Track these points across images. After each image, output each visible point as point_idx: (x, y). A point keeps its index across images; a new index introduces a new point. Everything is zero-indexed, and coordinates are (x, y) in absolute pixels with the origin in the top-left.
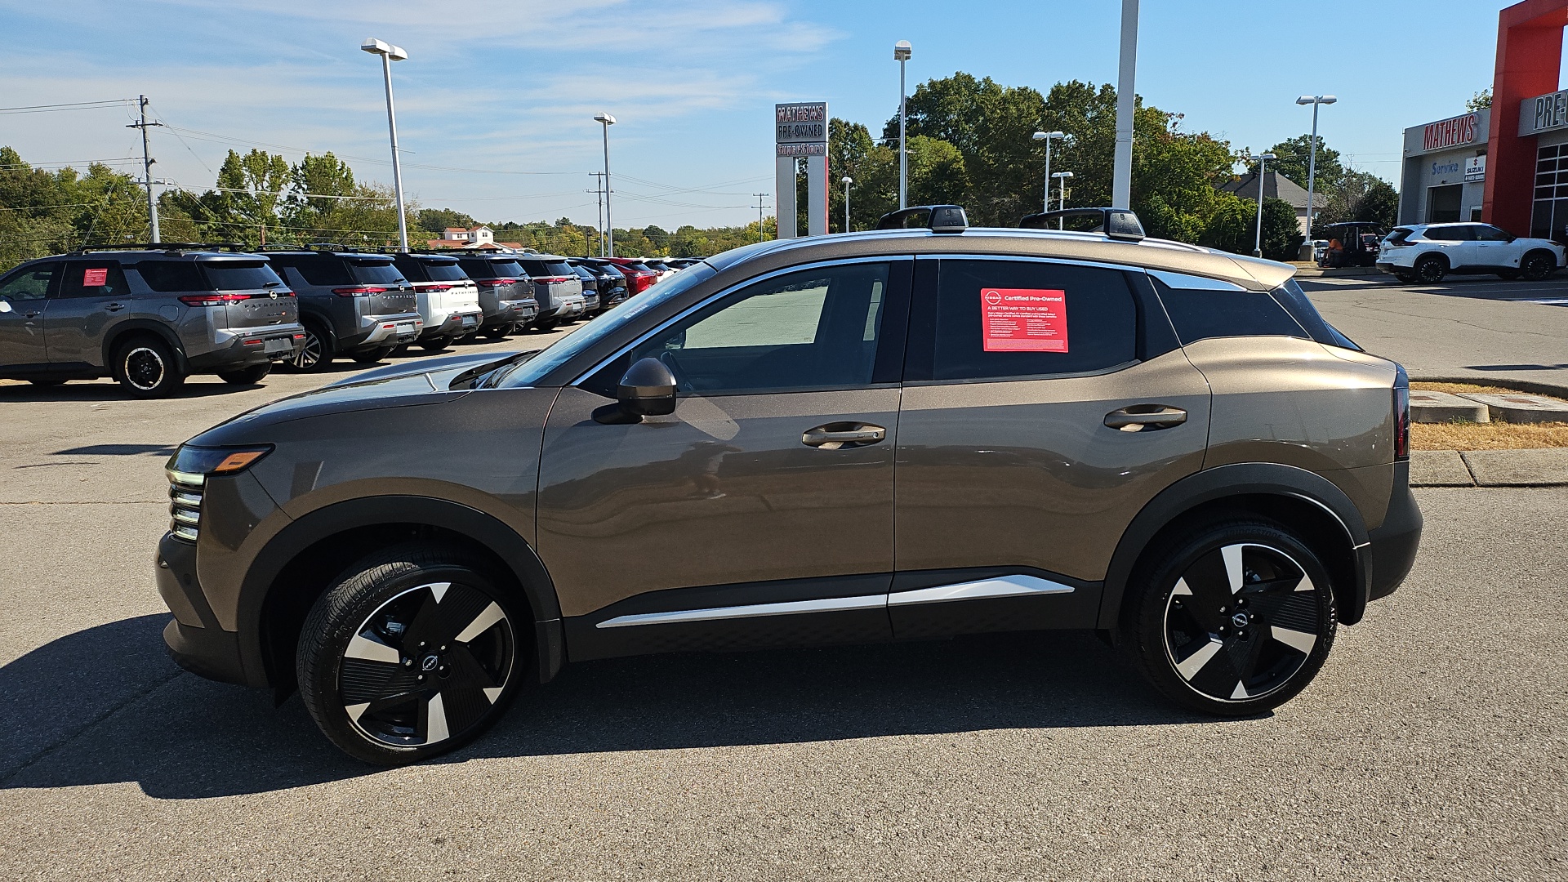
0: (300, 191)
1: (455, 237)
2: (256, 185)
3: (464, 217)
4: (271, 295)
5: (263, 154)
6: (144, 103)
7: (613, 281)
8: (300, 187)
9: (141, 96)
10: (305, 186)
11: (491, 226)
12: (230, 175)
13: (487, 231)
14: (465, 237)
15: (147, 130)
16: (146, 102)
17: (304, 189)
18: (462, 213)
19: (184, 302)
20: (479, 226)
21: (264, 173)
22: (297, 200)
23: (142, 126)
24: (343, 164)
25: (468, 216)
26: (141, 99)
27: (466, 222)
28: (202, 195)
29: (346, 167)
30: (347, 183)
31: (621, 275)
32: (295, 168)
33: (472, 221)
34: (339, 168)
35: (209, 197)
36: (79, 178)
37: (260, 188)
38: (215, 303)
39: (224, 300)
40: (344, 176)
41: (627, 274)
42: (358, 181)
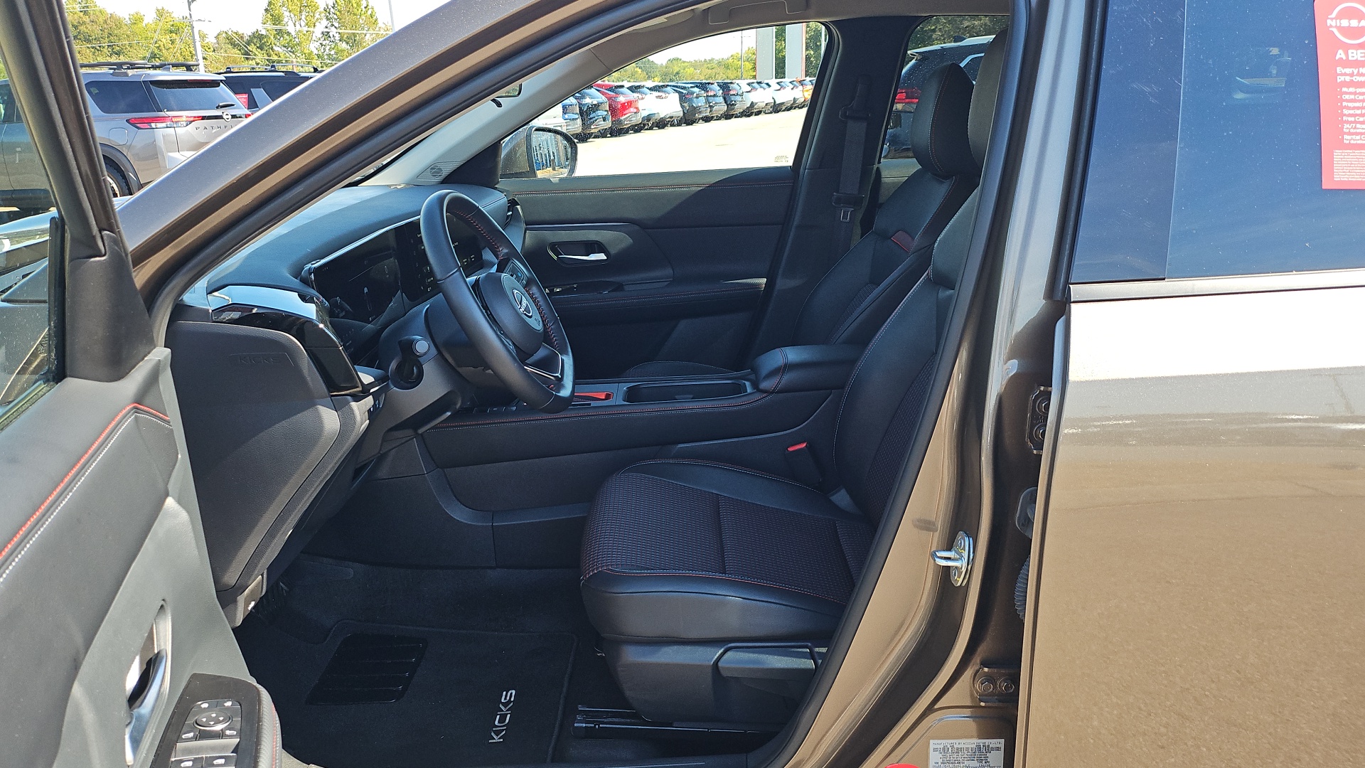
0: (333, 28)
2: (294, 24)
4: (225, 117)
7: (595, 105)
8: (332, 25)
10: (336, 24)
12: (272, 15)
19: (133, 125)
21: (301, 12)
22: (330, 36)
28: (250, 34)
29: (370, 6)
30: (372, 19)
31: (602, 98)
32: (327, 7)
34: (364, 6)
35: (255, 36)
37: (298, 26)
38: (164, 125)
39: (174, 123)
40: (369, 13)
41: (609, 99)
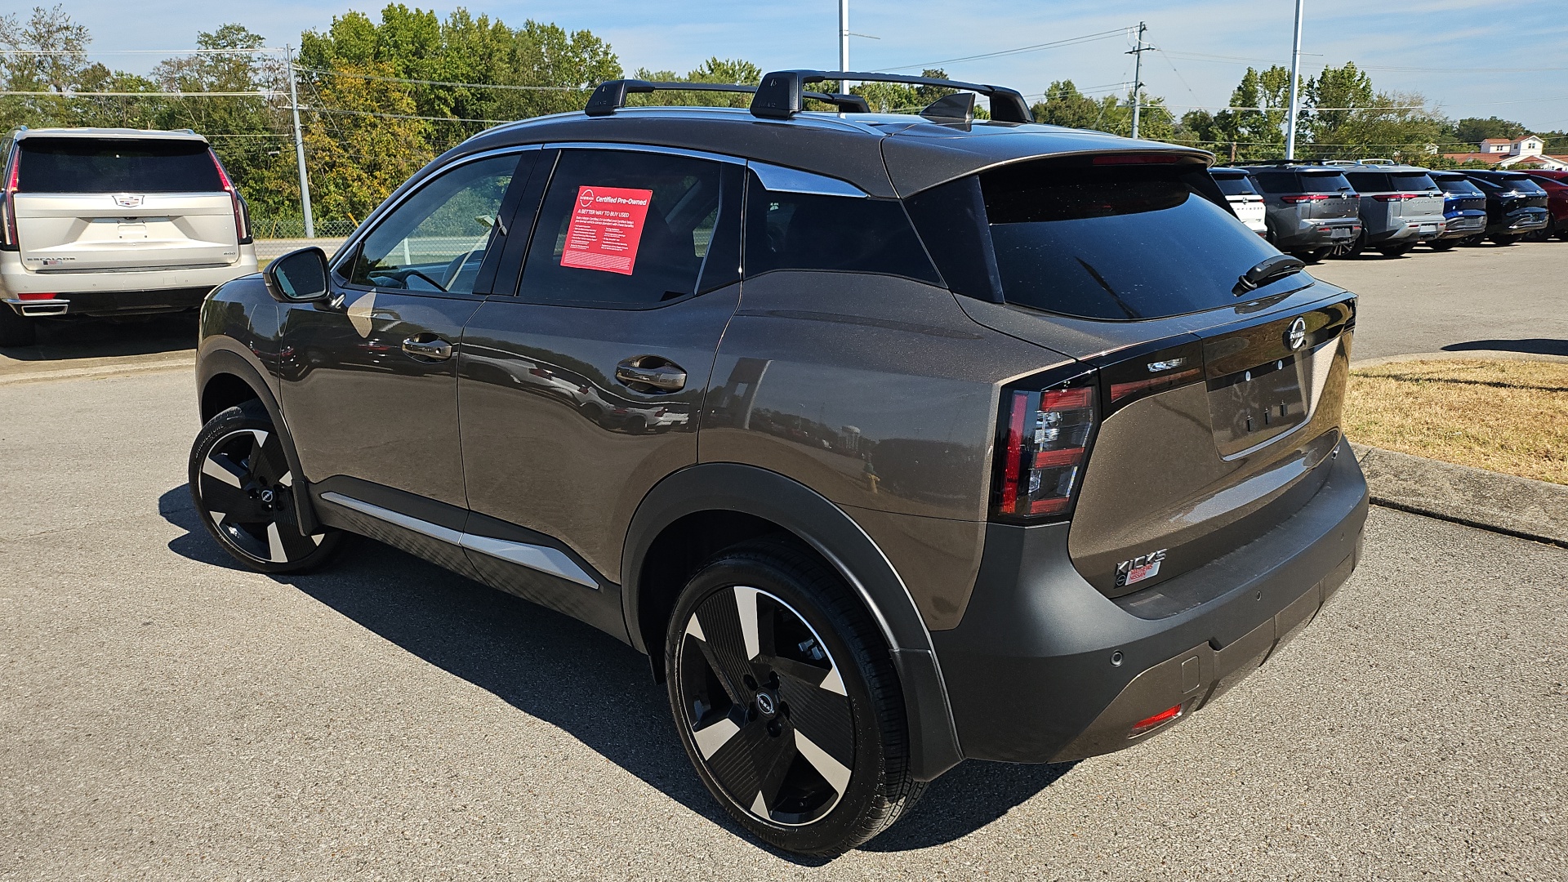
0: (1313, 104)
1: (1493, 150)
2: (1268, 101)
3: (1512, 125)
5: (1282, 69)
6: (1143, 29)
8: (1312, 98)
9: (1141, 23)
10: (1317, 99)
11: (1541, 136)
12: (1245, 93)
13: (1536, 142)
14: (1506, 150)
15: (1141, 56)
16: (1144, 29)
17: (1316, 102)
18: (1512, 120)
20: (1528, 134)
21: (1279, 88)
22: (1308, 116)
23: (1137, 51)
24: (1363, 74)
25: (1520, 125)
26: (1141, 26)
27: (1515, 132)
28: (1216, 115)
29: (1365, 78)
30: (1365, 94)
32: (1312, 80)
33: (1523, 131)
34: (1357, 78)
35: (1223, 115)
36: (1119, 103)
37: (1271, 104)
40: (1361, 87)
42: (1376, 91)
